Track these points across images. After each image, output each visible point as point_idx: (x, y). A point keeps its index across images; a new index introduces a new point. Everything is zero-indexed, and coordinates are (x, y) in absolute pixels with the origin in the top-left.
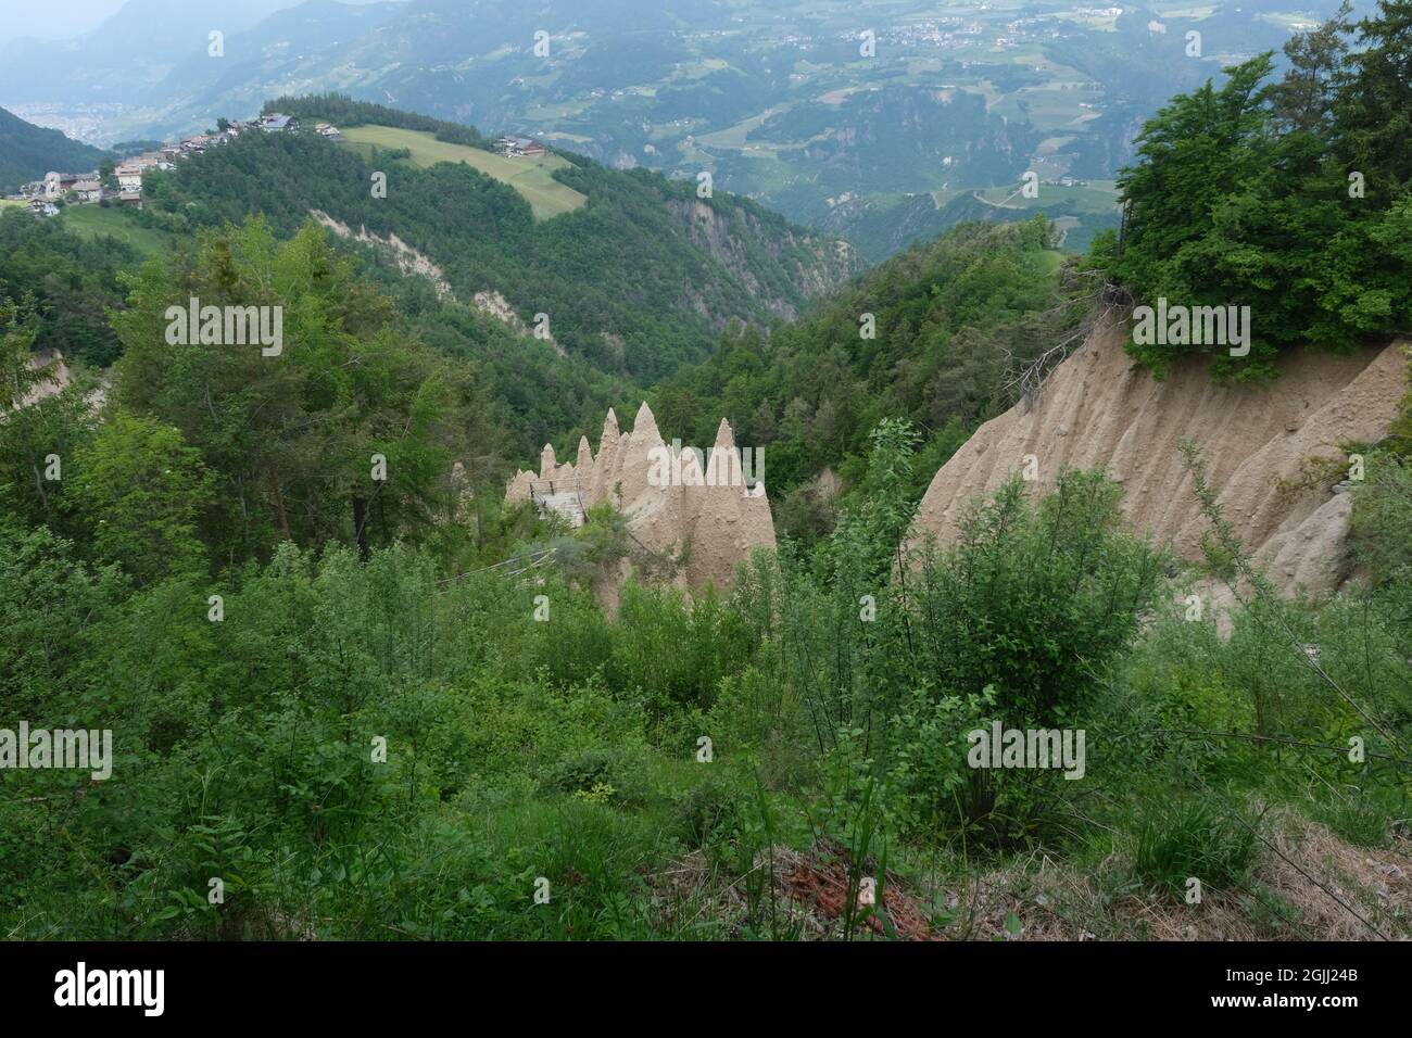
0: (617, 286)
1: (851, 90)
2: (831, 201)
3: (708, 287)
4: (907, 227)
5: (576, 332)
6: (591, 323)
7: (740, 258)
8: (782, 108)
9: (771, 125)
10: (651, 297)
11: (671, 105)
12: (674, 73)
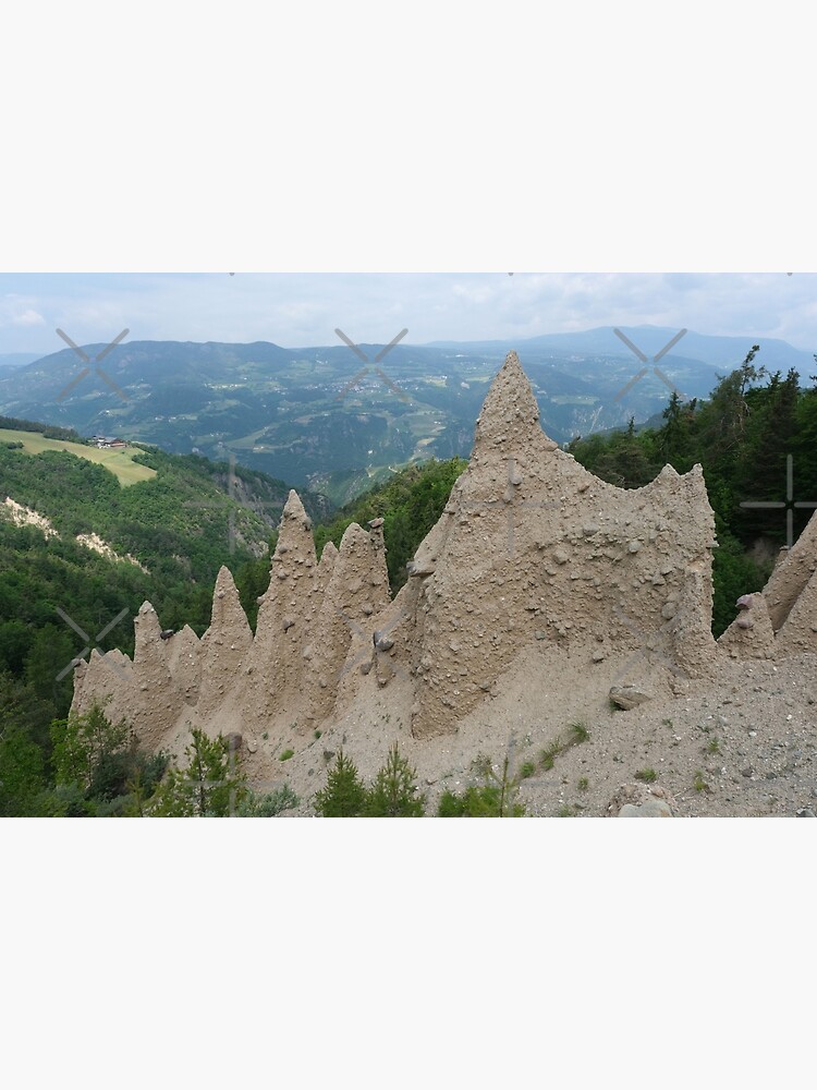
0: (182, 526)
1: (314, 416)
3: (243, 524)
5: (154, 557)
6: (166, 550)
8: (276, 426)
9: (269, 435)
10: (206, 532)
11: (207, 425)
12: (207, 407)
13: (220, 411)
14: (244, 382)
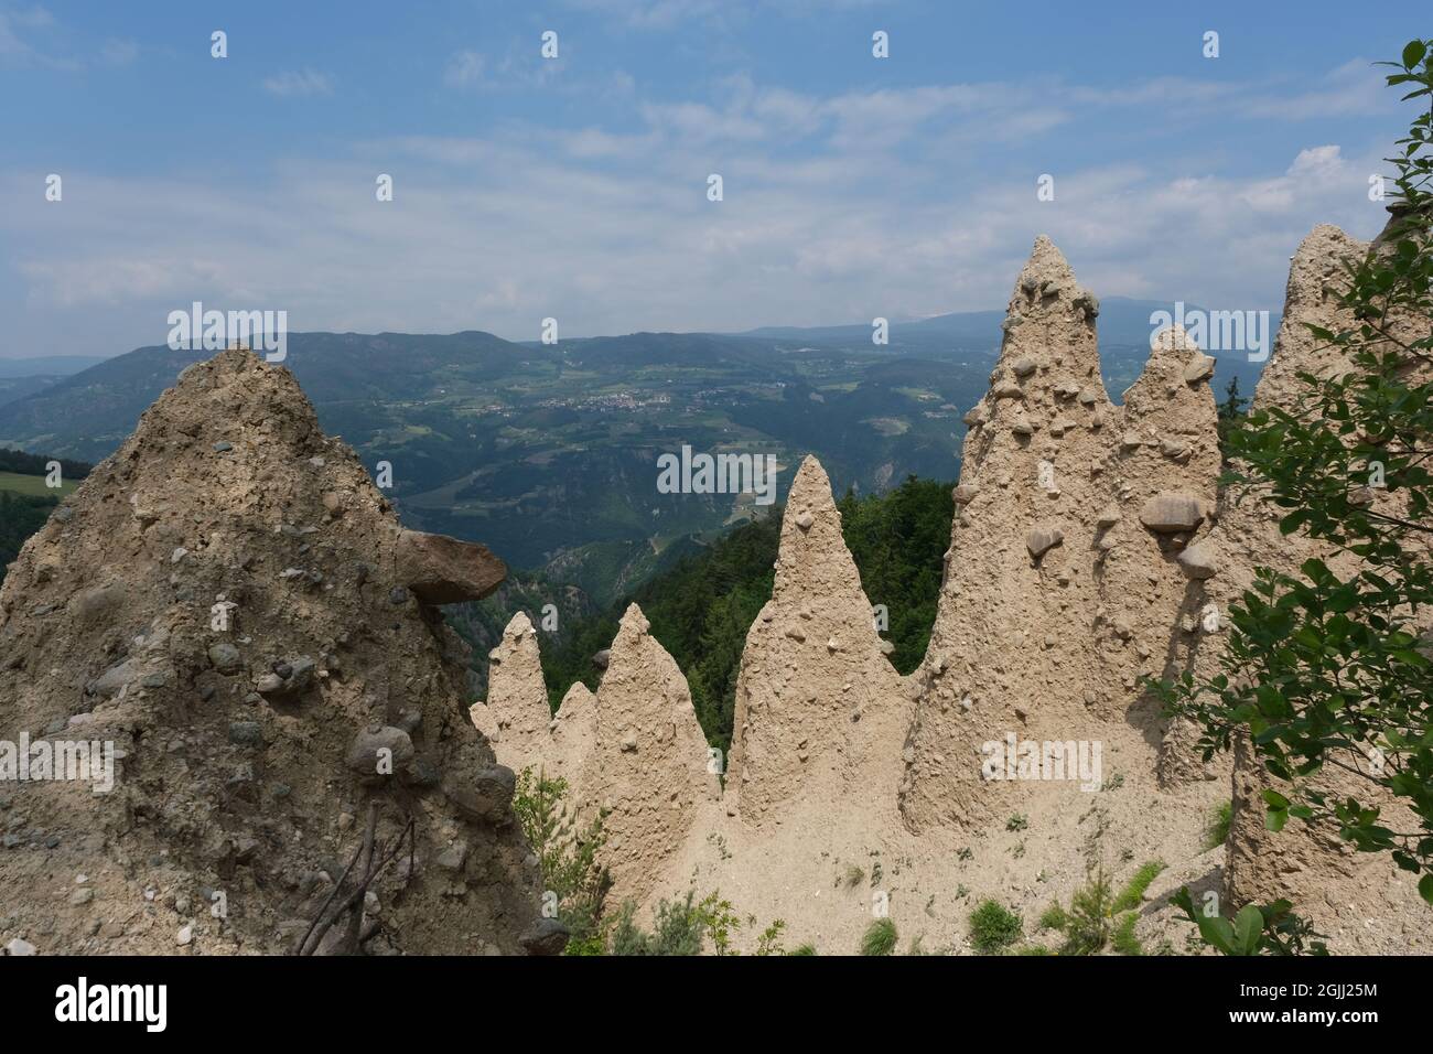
1: (558, 451)
2: (547, 554)
4: (629, 573)
8: (490, 469)
9: (481, 485)
12: (376, 438)
13: (397, 446)
14: (441, 397)
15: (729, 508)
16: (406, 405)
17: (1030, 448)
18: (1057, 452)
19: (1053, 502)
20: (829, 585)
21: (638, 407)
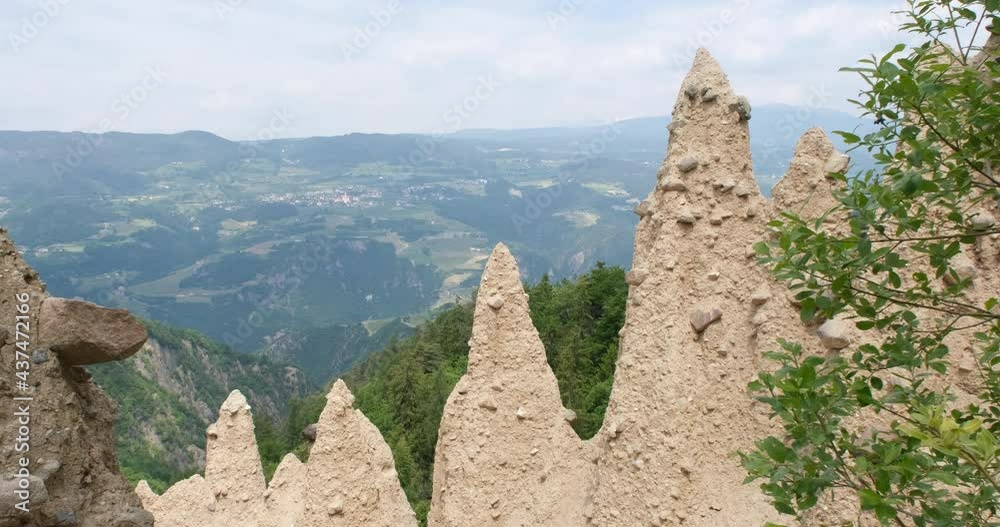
1: (278, 243)
2: (267, 338)
3: (160, 418)
4: (344, 355)
7: (191, 389)
9: (204, 274)
11: (100, 259)
12: (102, 231)
13: (123, 238)
14: (164, 191)
15: (437, 293)
16: (132, 200)
17: (693, 235)
18: (716, 239)
19: (713, 283)
20: (518, 360)
21: (353, 201)
